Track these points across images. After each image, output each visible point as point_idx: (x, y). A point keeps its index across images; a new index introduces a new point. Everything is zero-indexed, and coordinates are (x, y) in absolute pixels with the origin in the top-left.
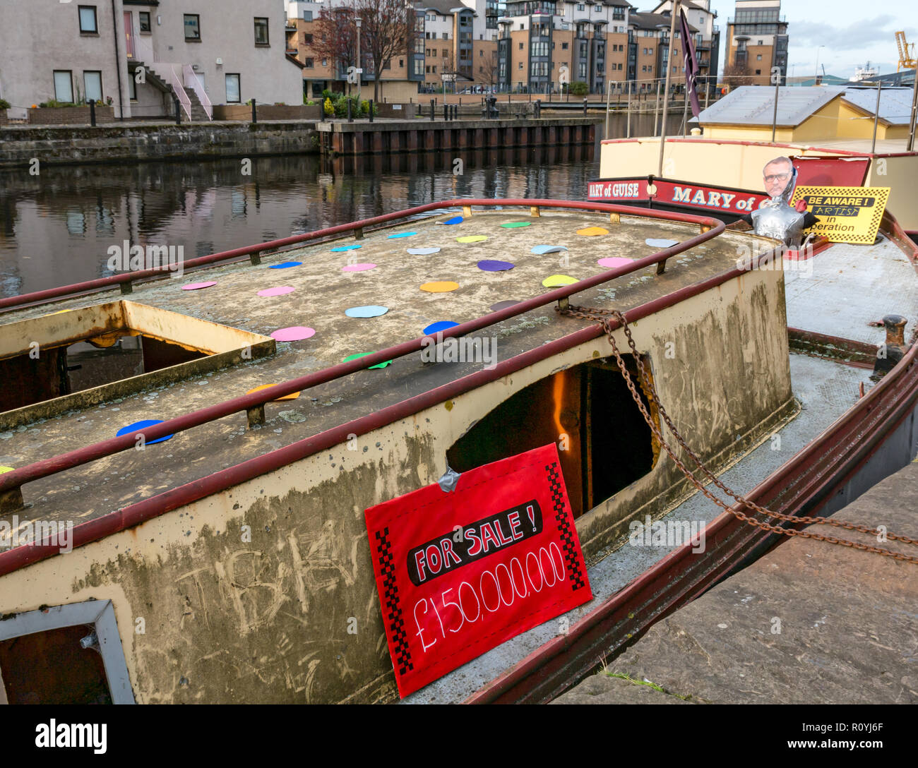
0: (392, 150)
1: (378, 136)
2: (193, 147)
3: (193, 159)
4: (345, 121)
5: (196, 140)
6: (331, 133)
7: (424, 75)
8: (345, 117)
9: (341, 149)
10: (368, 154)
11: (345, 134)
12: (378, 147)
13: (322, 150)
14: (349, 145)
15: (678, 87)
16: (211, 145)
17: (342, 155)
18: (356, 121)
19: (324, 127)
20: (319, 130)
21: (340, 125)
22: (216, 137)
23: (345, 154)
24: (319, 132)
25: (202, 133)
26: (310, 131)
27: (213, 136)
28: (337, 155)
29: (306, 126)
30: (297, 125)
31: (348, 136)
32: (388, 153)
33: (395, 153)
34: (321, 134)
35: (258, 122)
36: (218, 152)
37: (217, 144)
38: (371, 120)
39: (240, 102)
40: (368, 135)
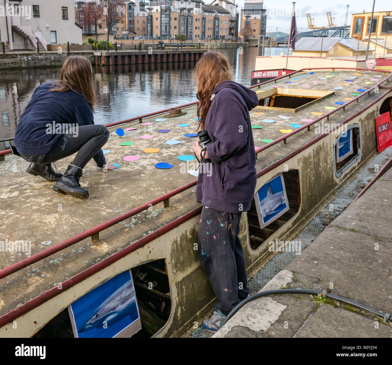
0: (125, 63)
1: (120, 57)
2: (45, 62)
3: (45, 67)
4: (106, 51)
5: (46, 59)
6: (101, 56)
7: (116, 32)
8: (106, 50)
9: (105, 63)
10: (116, 65)
11: (106, 56)
12: (120, 62)
13: (97, 63)
14: (108, 62)
15: (223, 37)
16: (52, 61)
17: (105, 65)
18: (110, 51)
19: (97, 53)
20: (95, 55)
21: (104, 53)
22: (54, 58)
23: (107, 65)
24: (95, 56)
25: (48, 56)
26: (91, 55)
27: (53, 58)
28: (103, 65)
29: (90, 53)
30: (86, 53)
31: (108, 57)
32: (124, 64)
33: (126, 64)
34: (96, 57)
35: (70, 51)
36: (55, 64)
37: (54, 61)
38: (116, 51)
39: (56, 43)
40: (116, 57)
